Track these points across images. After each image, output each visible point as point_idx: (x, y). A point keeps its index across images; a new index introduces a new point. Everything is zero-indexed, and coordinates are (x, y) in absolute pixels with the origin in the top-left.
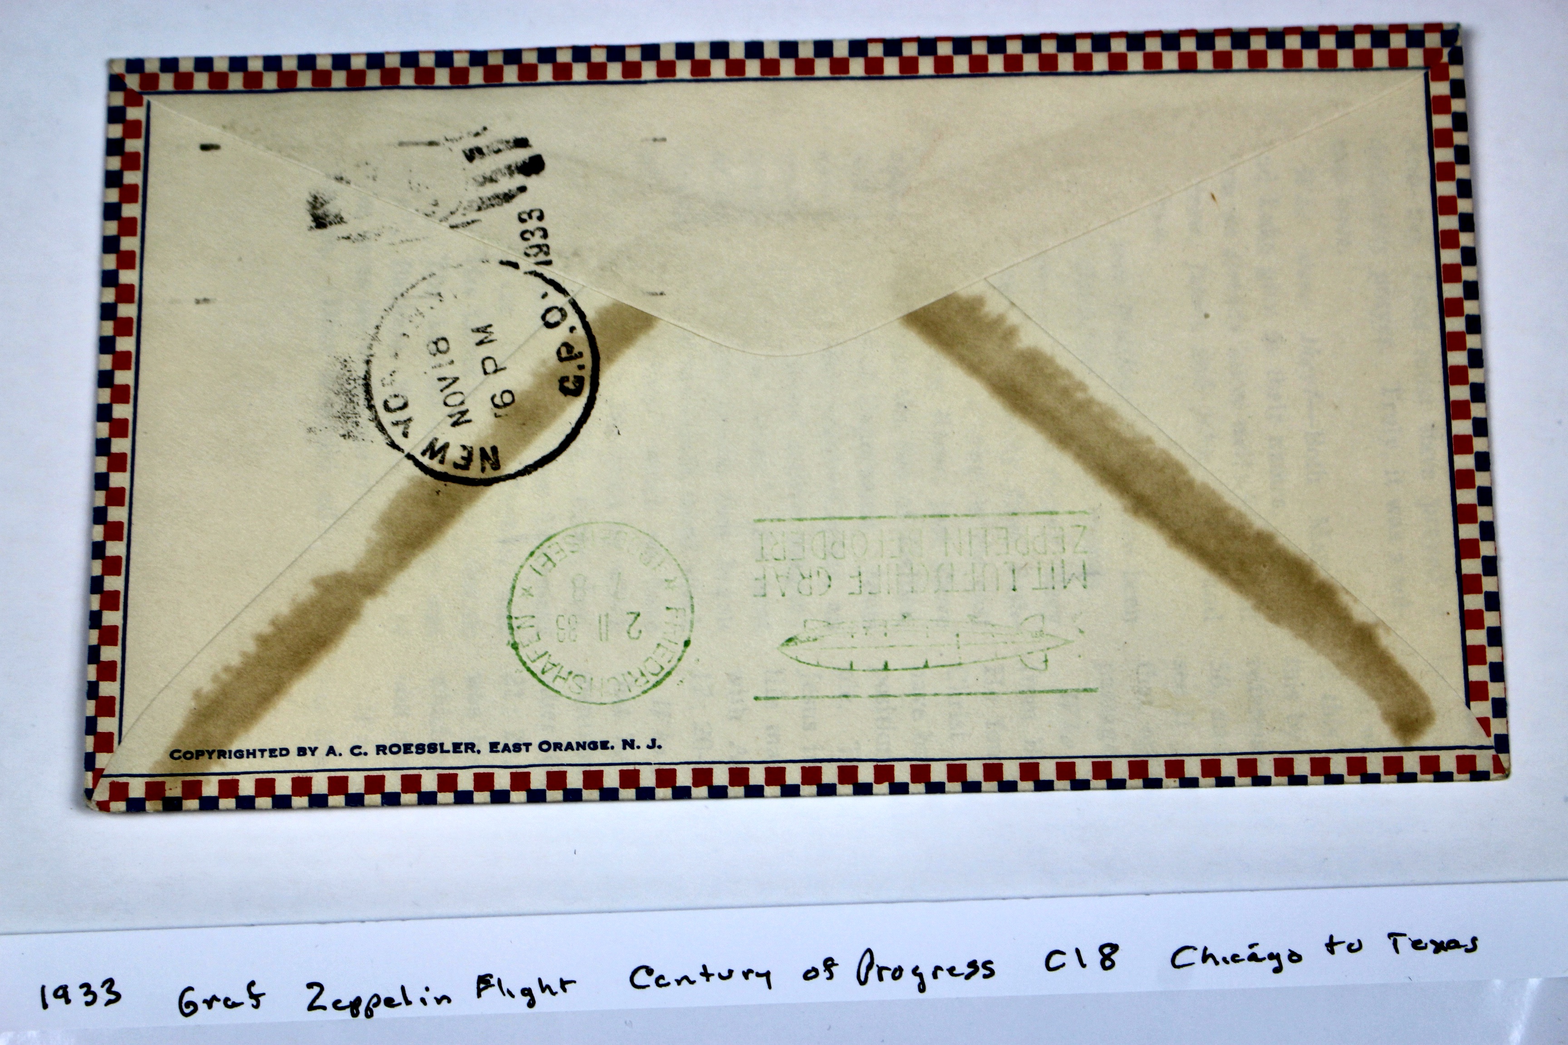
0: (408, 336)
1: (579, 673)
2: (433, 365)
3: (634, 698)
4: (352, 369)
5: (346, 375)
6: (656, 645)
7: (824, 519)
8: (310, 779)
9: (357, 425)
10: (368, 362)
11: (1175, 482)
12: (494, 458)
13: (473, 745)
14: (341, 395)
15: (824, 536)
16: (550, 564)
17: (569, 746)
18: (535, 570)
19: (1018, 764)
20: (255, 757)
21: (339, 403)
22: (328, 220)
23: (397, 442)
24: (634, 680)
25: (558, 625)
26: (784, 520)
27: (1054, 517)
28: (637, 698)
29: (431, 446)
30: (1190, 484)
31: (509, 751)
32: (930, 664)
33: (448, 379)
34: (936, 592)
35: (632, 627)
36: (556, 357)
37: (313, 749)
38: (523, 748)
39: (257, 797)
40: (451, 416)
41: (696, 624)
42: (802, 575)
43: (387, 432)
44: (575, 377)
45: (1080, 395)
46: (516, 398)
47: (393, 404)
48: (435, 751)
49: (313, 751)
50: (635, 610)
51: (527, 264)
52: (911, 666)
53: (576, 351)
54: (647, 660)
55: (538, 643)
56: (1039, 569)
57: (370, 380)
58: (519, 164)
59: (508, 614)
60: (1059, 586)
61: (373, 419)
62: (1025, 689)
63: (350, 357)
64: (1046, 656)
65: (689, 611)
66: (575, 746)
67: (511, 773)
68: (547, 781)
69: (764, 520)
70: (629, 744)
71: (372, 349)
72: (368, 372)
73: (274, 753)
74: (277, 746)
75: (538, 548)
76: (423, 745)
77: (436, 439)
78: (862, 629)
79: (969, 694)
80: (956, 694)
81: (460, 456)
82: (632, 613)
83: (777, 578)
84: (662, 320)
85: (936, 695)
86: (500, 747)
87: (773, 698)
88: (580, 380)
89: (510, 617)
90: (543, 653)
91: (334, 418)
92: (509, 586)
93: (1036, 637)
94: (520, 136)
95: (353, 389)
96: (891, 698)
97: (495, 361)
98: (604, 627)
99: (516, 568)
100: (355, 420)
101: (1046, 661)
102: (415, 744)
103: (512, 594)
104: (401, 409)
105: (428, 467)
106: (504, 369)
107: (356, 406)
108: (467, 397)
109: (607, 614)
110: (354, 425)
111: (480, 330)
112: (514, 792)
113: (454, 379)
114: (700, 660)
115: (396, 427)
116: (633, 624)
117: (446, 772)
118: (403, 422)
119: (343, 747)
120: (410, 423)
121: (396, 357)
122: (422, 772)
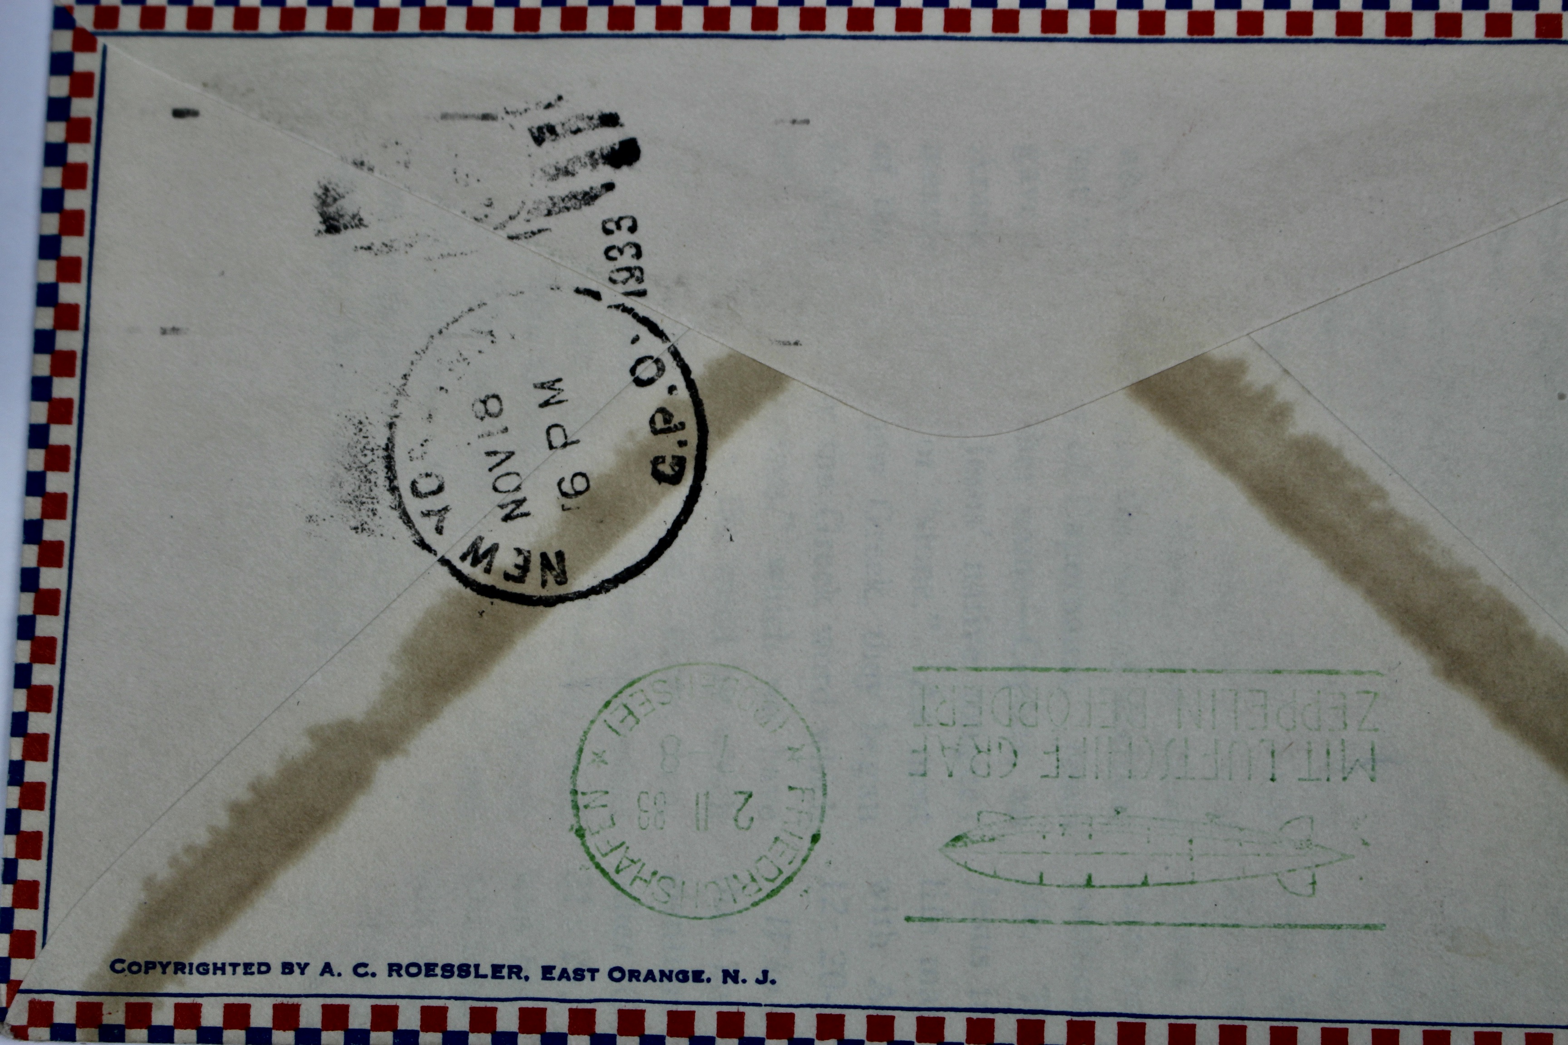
0: (447, 390)
1: (667, 875)
2: (480, 434)
3: (740, 912)
4: (367, 434)
5: (360, 443)
6: (773, 839)
7: (1011, 669)
8: (297, 1007)
9: (374, 514)
10: (391, 426)
11: (1507, 634)
12: (559, 568)
13: (519, 968)
14: (353, 471)
15: (1010, 694)
16: (631, 720)
17: (650, 976)
18: (610, 727)
19: (1268, 1027)
20: (224, 973)
21: (351, 481)
22: (342, 221)
23: (428, 541)
24: (742, 886)
25: (639, 806)
26: (955, 670)
27: (1333, 678)
28: (745, 912)
29: (474, 547)
30: (1528, 638)
31: (568, 979)
32: (1150, 881)
33: (500, 453)
34: (1163, 778)
35: (740, 812)
36: (648, 428)
37: (302, 966)
38: (588, 975)
39: (226, 1029)
40: (502, 507)
41: (829, 812)
42: (977, 748)
43: (414, 526)
44: (673, 457)
45: (1376, 505)
46: (591, 483)
47: (424, 486)
48: (468, 974)
49: (303, 968)
50: (746, 788)
51: (612, 295)
52: (1125, 883)
53: (676, 421)
54: (761, 859)
55: (612, 829)
56: (1309, 752)
57: (394, 451)
58: (605, 152)
59: (572, 787)
60: (1337, 778)
61: (396, 506)
62: (1282, 921)
63: (367, 418)
64: (1314, 876)
65: (819, 793)
66: (657, 975)
67: (570, 1010)
68: (619, 1023)
69: (927, 668)
70: (731, 976)
71: (396, 408)
72: (390, 440)
73: (250, 969)
74: (255, 959)
75: (616, 696)
76: (452, 966)
77: (481, 539)
78: (1057, 826)
79: (1203, 925)
80: (1185, 924)
81: (514, 564)
82: (741, 793)
83: (943, 750)
84: (794, 379)
85: (1157, 924)
86: (556, 973)
87: (931, 920)
88: (680, 462)
89: (575, 792)
90: (618, 844)
91: (344, 504)
92: (577, 748)
93: (1300, 848)
94: (607, 111)
95: (369, 463)
96: (1095, 927)
97: (564, 430)
98: (702, 811)
99: (585, 724)
100: (371, 506)
101: (1314, 883)
102: (440, 965)
103: (579, 760)
104: (434, 493)
105: (468, 576)
106: (577, 442)
107: (373, 488)
108: (525, 479)
109: (708, 793)
110: (370, 513)
111: (545, 386)
112: (572, 1034)
113: (507, 454)
114: (830, 863)
115: (427, 519)
116: (742, 808)
117: (482, 1004)
118: (437, 513)
119: (343, 964)
120: (445, 513)
121: (430, 420)
122: (449, 1003)
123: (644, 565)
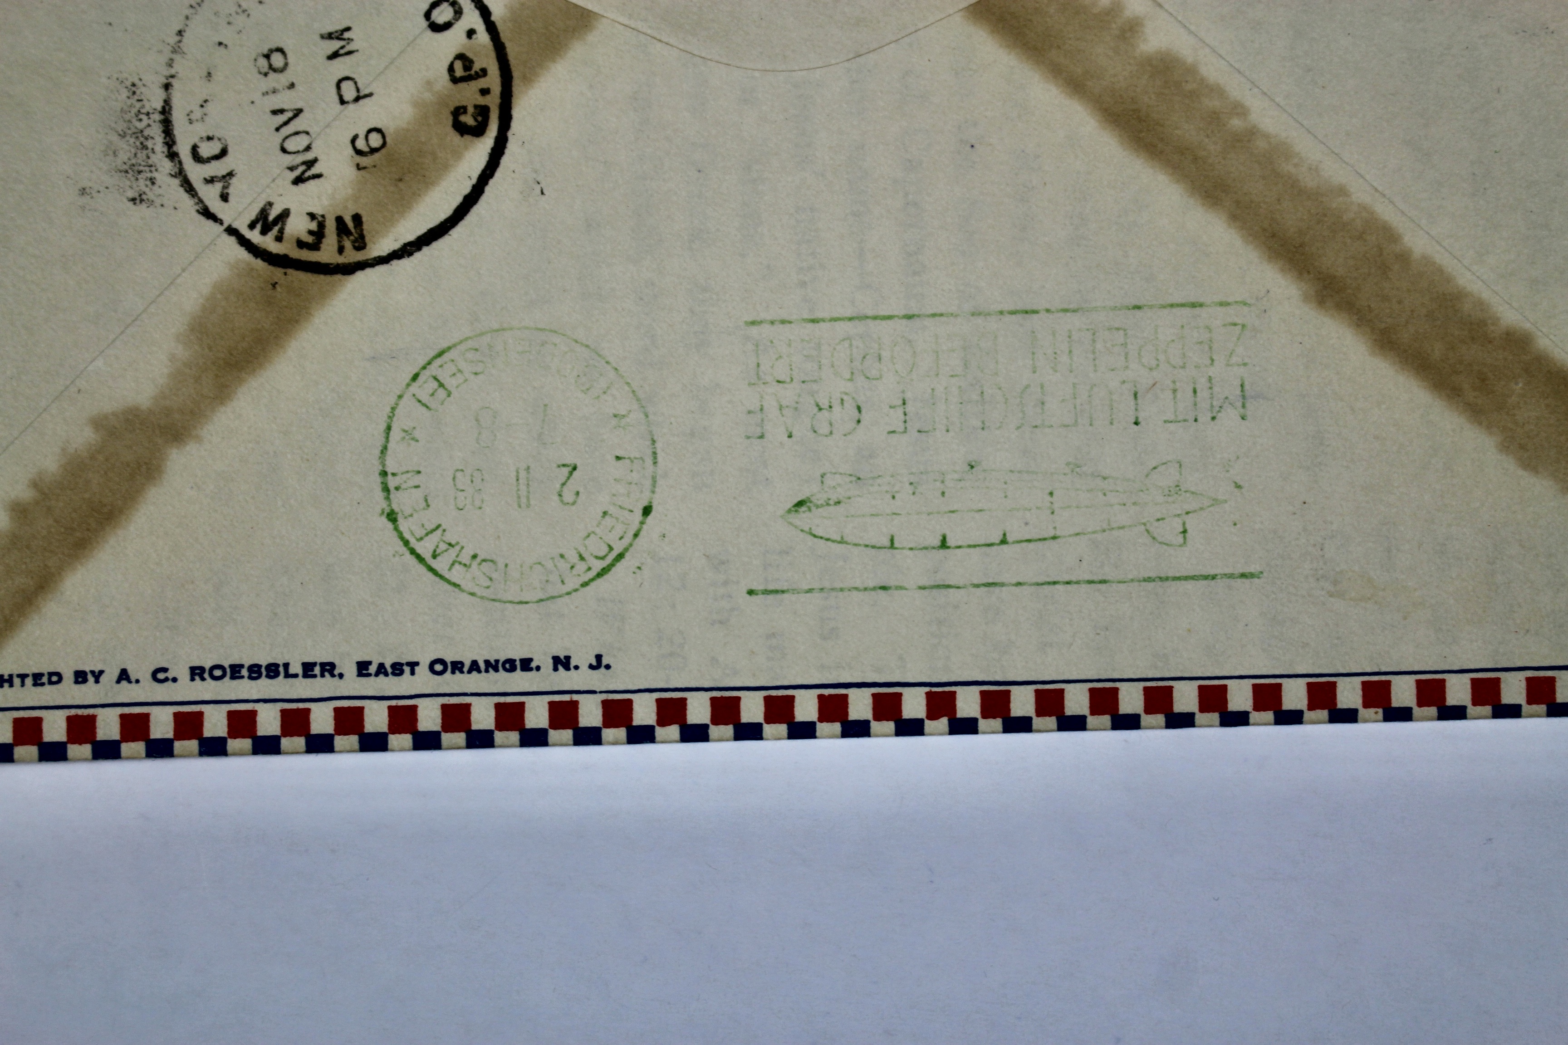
0: (226, 46)
1: (489, 558)
2: (264, 90)
3: (568, 593)
4: (142, 97)
5: (135, 107)
6: (601, 514)
7: (850, 319)
8: (93, 718)
9: (153, 183)
10: (167, 87)
11: (1381, 255)
12: (356, 232)
13: (332, 666)
14: (128, 138)
15: (851, 345)
16: (441, 393)
17: (474, 667)
18: (420, 401)
19: (1141, 688)
20: (11, 685)
21: (126, 149)
23: (212, 209)
24: (569, 566)
25: (455, 485)
26: (790, 322)
27: (1197, 311)
28: (574, 594)
29: (263, 214)
30: (1404, 258)
31: (386, 674)
32: (1010, 539)
33: (287, 111)
34: (1018, 428)
35: (565, 487)
36: (446, 76)
37: (97, 674)
38: (407, 669)
39: (17, 745)
40: (291, 169)
41: (660, 482)
42: (818, 405)
43: (197, 193)
44: (476, 106)
45: (1236, 123)
46: (388, 139)
47: (206, 150)
48: (277, 675)
49: (97, 676)
50: (569, 460)
52: (982, 542)
53: (477, 67)
54: (588, 536)
55: (426, 512)
56: (1175, 391)
57: (171, 114)
59: (381, 468)
60: (1204, 418)
61: (176, 173)
62: (1153, 574)
63: (141, 80)
64: (1184, 524)
65: (649, 461)
66: (482, 666)
67: (390, 708)
68: (443, 719)
69: (761, 322)
70: (562, 663)
71: (172, 67)
72: (167, 102)
73: (40, 679)
74: (45, 669)
75: (424, 368)
76: (259, 666)
77: (270, 204)
78: (907, 485)
79: (1068, 583)
80: (1049, 583)
81: (307, 230)
82: (564, 465)
83: (781, 410)
84: (603, 16)
85: (1019, 584)
86: (373, 669)
87: (776, 592)
88: (483, 112)
89: (384, 474)
90: (433, 526)
91: (120, 174)
92: (383, 427)
93: (1169, 495)
95: (145, 128)
96: (951, 590)
97: (356, 83)
98: (523, 487)
99: (392, 400)
100: (149, 175)
101: (1185, 532)
102: (246, 666)
103: (387, 438)
104: (217, 157)
105: (259, 246)
106: (370, 95)
107: (151, 155)
108: (315, 138)
109: (528, 468)
110: (148, 183)
111: (333, 36)
112: (393, 733)
113: (295, 112)
114: (664, 537)
115: (210, 186)
116: (566, 482)
117: (294, 706)
118: (221, 178)
119: (141, 670)
120: (230, 178)
121: (210, 78)
122: (258, 707)
123: (449, 225)
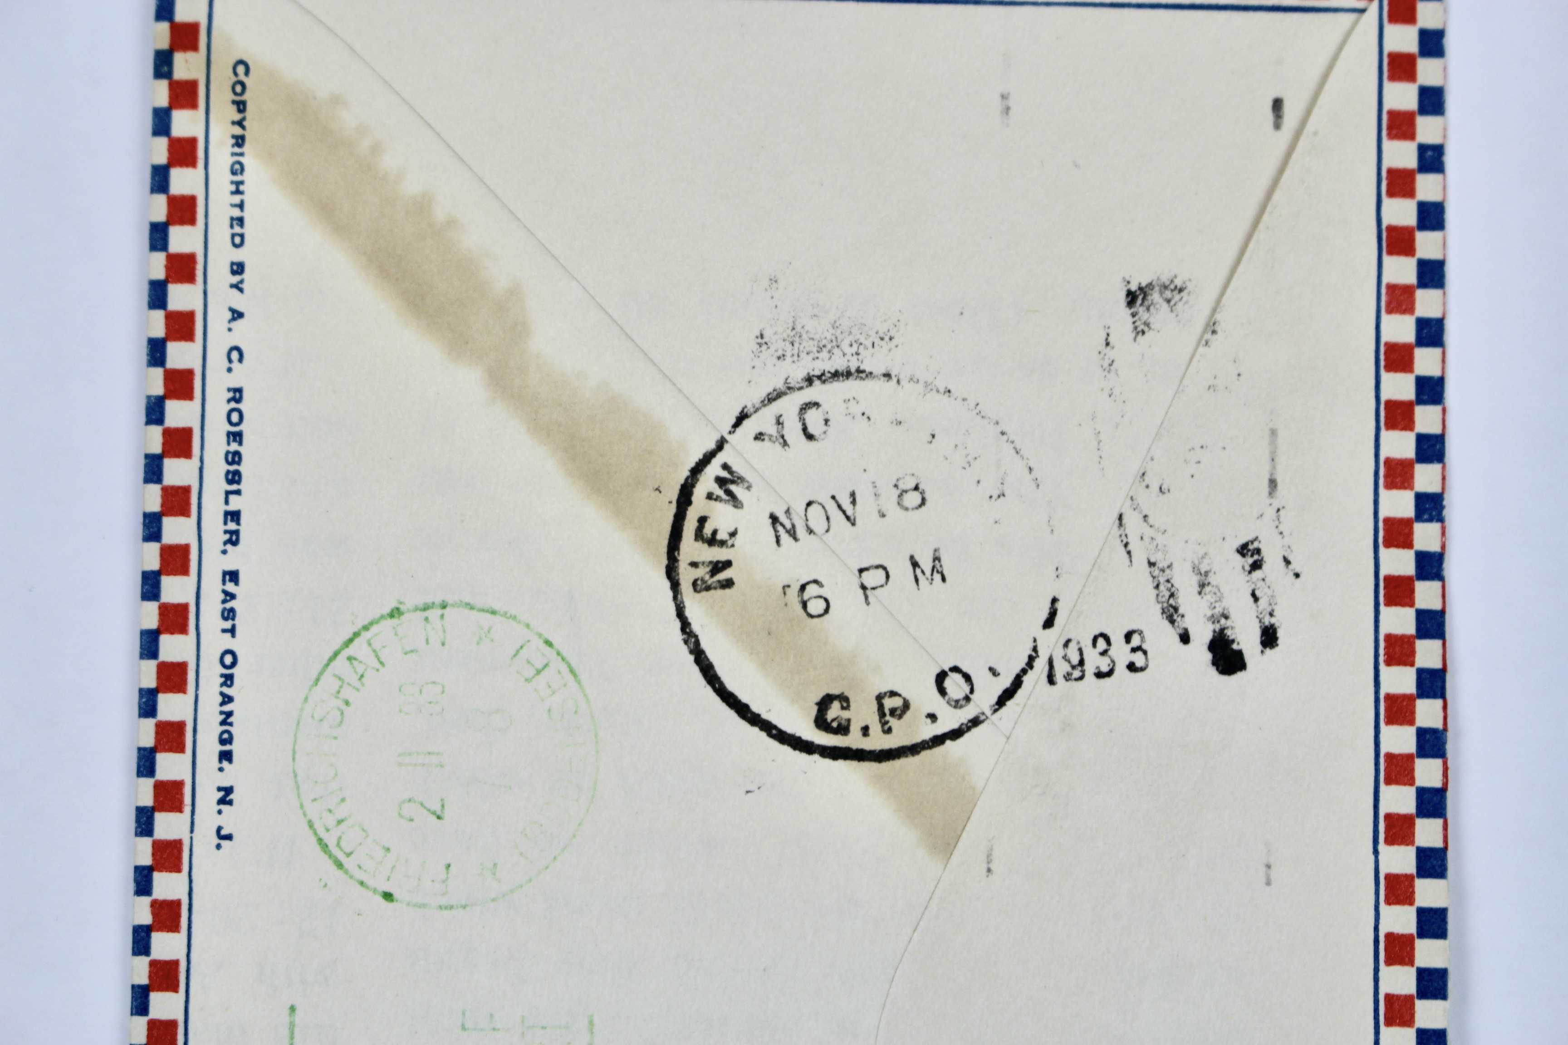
0: (931, 443)
1: (346, 719)
2: (877, 484)
3: (302, 806)
4: (876, 350)
5: (866, 339)
6: (387, 846)
8: (193, 280)
10: (887, 376)
12: (713, 582)
13: (236, 543)
14: (832, 331)
16: (530, 672)
17: (227, 699)
18: (522, 647)
20: (233, 193)
21: (820, 329)
22: (1141, 310)
23: (746, 423)
24: (332, 808)
25: (429, 684)
28: (301, 812)
29: (737, 480)
31: (224, 602)
33: (854, 509)
35: (419, 806)
36: (884, 689)
37: (240, 286)
38: (228, 625)
39: (168, 198)
40: (788, 512)
41: (418, 913)
43: (765, 406)
44: (849, 720)
46: (816, 620)
47: (813, 418)
48: (230, 482)
50: (448, 813)
51: (1049, 643)
53: (893, 722)
54: (363, 830)
55: (400, 651)
57: (856, 379)
58: (1228, 632)
59: (450, 602)
61: (790, 383)
63: (897, 346)
65: (444, 901)
66: (227, 708)
67: (188, 605)
68: (172, 663)
69: (591, 1032)
70: (226, 796)
71: (909, 382)
72: (870, 375)
73: (237, 224)
74: (248, 230)
75: (558, 654)
76: (239, 463)
77: (749, 488)
81: (718, 528)
82: (443, 806)
84: (944, 868)
86: (230, 587)
87: (292, 1038)
88: (843, 729)
89: (444, 607)
90: (383, 659)
91: (792, 319)
92: (496, 606)
94: (1280, 634)
95: (842, 350)
97: (882, 586)
98: (421, 760)
99: (525, 617)
100: (788, 354)
102: (241, 449)
103: (483, 610)
104: (805, 429)
105: (703, 473)
106: (868, 603)
107: (811, 356)
108: (821, 539)
109: (442, 766)
110: (780, 353)
111: (937, 562)
113: (852, 518)
114: (358, 915)
115: (774, 421)
116: (425, 808)
117: (195, 500)
118: (781, 433)
119: (243, 334)
120: (780, 444)
121: (895, 422)
122: (195, 461)
123: (717, 686)
